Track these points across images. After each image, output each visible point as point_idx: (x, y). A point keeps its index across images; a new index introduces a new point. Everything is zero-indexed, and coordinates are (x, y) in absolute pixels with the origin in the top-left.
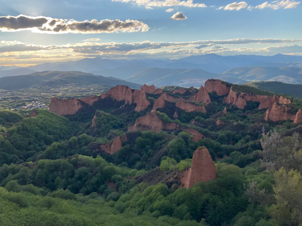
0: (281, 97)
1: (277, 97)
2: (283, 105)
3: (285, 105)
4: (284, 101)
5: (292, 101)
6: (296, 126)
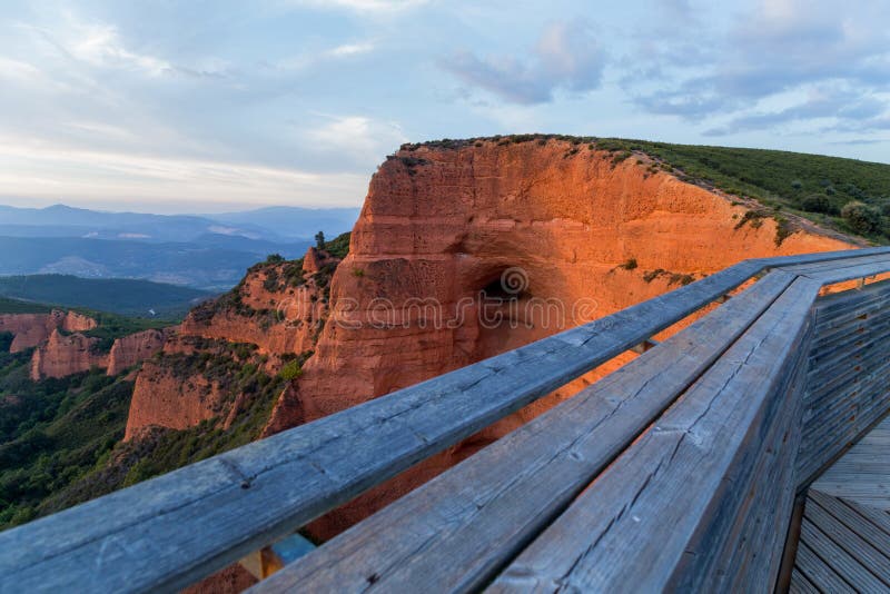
0: (71, 312)
1: (62, 314)
2: (77, 334)
3: (81, 332)
4: (78, 323)
5: (98, 321)
6: (112, 379)
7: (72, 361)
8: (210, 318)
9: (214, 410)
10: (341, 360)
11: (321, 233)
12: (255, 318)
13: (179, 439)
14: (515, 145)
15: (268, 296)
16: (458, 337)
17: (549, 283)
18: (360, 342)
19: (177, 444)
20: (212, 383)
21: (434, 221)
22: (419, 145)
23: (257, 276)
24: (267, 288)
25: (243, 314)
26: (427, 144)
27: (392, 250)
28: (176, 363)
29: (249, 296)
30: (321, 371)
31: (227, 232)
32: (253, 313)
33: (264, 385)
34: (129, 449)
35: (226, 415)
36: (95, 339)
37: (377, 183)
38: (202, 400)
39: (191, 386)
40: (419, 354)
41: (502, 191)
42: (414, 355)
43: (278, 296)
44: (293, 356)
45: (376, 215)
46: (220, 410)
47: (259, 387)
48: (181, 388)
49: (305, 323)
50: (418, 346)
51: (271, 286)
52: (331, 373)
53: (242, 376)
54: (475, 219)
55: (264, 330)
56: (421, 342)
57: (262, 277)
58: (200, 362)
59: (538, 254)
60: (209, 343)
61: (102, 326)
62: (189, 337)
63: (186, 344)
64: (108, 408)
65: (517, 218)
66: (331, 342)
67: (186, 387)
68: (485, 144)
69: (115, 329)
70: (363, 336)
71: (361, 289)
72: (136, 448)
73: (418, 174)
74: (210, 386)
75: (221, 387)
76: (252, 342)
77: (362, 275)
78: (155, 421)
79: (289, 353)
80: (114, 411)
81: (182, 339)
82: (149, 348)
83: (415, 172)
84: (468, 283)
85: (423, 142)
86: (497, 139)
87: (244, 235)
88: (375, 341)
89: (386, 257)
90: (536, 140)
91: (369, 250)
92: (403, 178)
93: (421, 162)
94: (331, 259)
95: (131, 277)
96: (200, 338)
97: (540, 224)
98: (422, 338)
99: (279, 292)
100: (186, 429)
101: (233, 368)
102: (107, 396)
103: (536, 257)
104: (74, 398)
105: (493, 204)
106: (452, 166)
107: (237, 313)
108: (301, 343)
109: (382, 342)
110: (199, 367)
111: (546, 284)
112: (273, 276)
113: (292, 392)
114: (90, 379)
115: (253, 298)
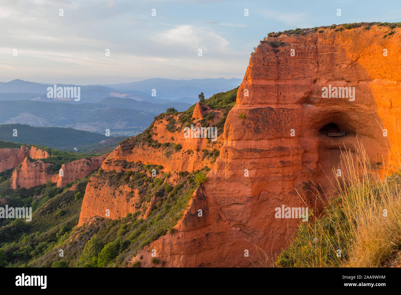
0: (32, 147)
1: (27, 148)
2: (38, 161)
3: (41, 160)
4: (38, 154)
5: (50, 153)
6: (61, 191)
7: (36, 178)
8: (132, 149)
9: (136, 207)
10: (231, 172)
11: (202, 93)
12: (161, 149)
13: (114, 225)
14: (347, 30)
15: (169, 135)
16: (305, 160)
17: (369, 124)
18: (243, 160)
19: (113, 229)
20: (134, 190)
21: (290, 83)
22: (280, 33)
23: (162, 122)
24: (169, 130)
25: (153, 146)
26: (286, 32)
27: (263, 101)
28: (111, 177)
29: (156, 134)
30: (218, 179)
31: (122, 96)
32: (160, 145)
33: (168, 192)
34: (82, 231)
35: (145, 210)
36: (49, 164)
37: (254, 58)
38: (128, 200)
39: (121, 192)
40: (280, 170)
41: (338, 61)
42: (277, 170)
43: (176, 135)
44: (187, 173)
45: (254, 79)
46: (140, 207)
47: (166, 193)
48: (114, 194)
49: (195, 152)
50: (279, 164)
51: (171, 128)
52: (225, 180)
53: (153, 186)
54: (318, 81)
55: (168, 156)
56: (282, 162)
57: (165, 122)
58: (126, 177)
59: (362, 103)
60: (131, 165)
61: (52, 156)
62: (118, 161)
63: (117, 165)
64: (60, 207)
65: (348, 79)
66: (225, 160)
67: (117, 193)
68: (326, 30)
69: (60, 158)
70: (245, 157)
71: (244, 127)
72: (87, 231)
73: (280, 51)
74: (133, 192)
75: (140, 193)
76: (159, 164)
77: (245, 117)
78: (98, 213)
79: (184, 171)
80: (64, 209)
81: (114, 162)
82: (83, 170)
83: (278, 51)
84: (312, 124)
85: (282, 31)
86: (334, 27)
87: (132, 98)
88: (253, 160)
89: (259, 106)
90: (363, 27)
91: (249, 102)
92: (271, 54)
93: (282, 44)
94: (211, 111)
95: (61, 126)
96: (125, 162)
97: (365, 83)
98: (282, 160)
99: (177, 132)
100: (118, 219)
101: (147, 181)
102: (60, 200)
103: (361, 106)
104: (38, 201)
105: (330, 71)
106: (302, 46)
107: (150, 146)
108: (192, 165)
109: (256, 161)
110: (125, 180)
111: (368, 124)
112: (172, 122)
113: (201, 191)
114: (48, 189)
115: (159, 136)
